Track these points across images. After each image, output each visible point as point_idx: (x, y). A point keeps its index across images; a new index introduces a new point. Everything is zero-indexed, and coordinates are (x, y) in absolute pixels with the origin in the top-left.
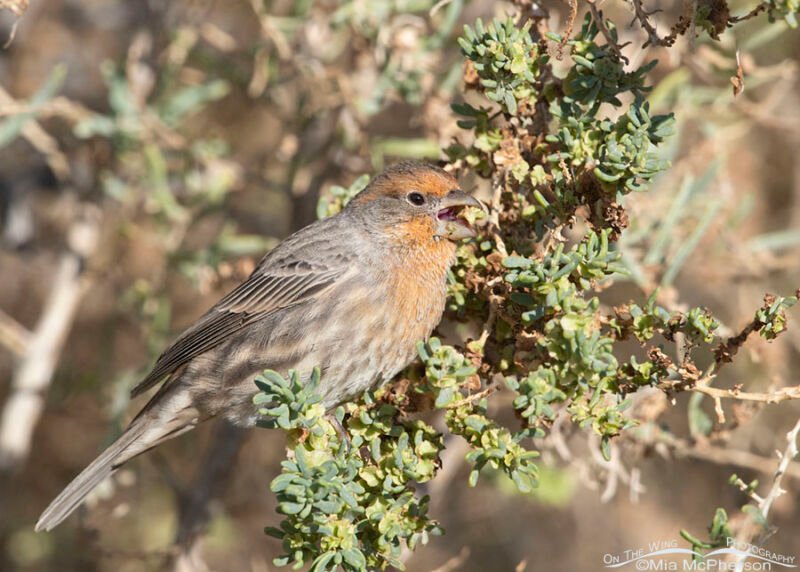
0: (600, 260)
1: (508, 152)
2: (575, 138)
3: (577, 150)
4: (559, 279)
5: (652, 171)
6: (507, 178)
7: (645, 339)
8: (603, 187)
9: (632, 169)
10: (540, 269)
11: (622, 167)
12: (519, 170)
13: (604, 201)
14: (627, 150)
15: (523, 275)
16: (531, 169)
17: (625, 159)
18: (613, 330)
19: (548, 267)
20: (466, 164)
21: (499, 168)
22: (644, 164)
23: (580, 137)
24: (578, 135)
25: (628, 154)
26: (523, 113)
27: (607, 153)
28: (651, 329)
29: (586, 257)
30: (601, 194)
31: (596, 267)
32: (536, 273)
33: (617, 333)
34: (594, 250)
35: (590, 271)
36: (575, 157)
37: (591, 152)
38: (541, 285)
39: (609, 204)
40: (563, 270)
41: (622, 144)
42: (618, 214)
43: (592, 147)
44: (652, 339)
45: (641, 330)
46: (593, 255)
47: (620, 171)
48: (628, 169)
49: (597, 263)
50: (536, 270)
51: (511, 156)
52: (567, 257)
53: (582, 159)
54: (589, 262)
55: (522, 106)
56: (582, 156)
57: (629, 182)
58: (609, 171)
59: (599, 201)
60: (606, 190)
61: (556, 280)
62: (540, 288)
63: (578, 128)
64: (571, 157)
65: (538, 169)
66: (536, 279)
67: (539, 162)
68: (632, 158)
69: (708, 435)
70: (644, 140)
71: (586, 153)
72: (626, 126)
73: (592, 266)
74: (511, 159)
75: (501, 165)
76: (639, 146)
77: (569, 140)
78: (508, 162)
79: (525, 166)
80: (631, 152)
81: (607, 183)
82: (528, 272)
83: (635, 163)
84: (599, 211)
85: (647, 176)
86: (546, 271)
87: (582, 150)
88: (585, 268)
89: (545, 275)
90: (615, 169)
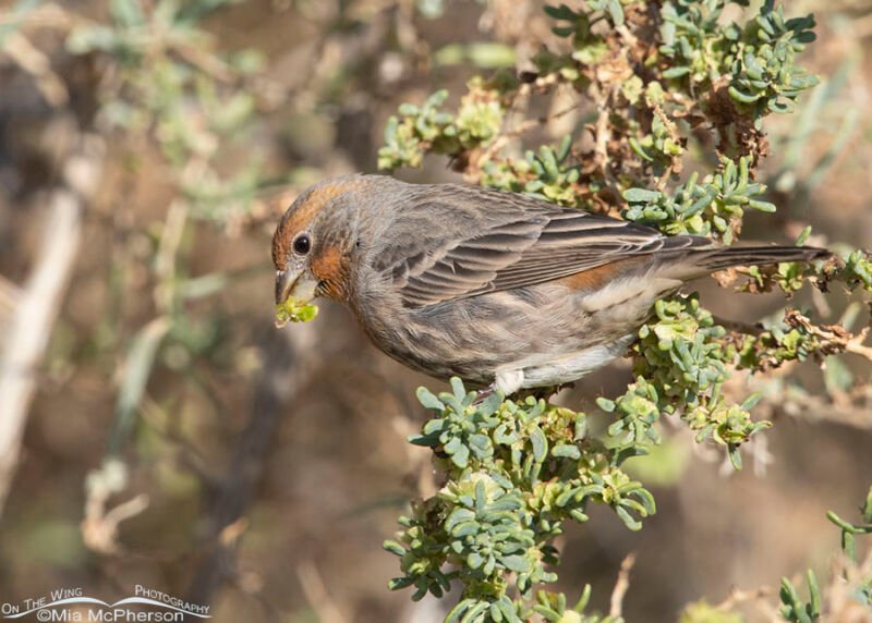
0: (739, 194)
1: (614, 65)
2: (695, 48)
3: (698, 63)
4: (691, 216)
5: (798, 89)
6: (616, 98)
7: (792, 289)
8: (736, 108)
9: (775, 87)
10: (670, 203)
11: (763, 84)
12: (631, 88)
13: (737, 125)
14: (767, 65)
15: (649, 210)
16: (645, 85)
17: (766, 75)
18: (753, 280)
19: (679, 201)
20: (561, 79)
21: (605, 85)
22: (788, 80)
23: (701, 48)
24: (698, 45)
25: (770, 70)
26: (631, 18)
27: (744, 68)
28: (800, 277)
29: (722, 190)
30: (734, 116)
31: (735, 203)
32: (664, 209)
33: (757, 283)
34: (731, 182)
35: (727, 207)
36: (695, 72)
37: (715, 65)
38: (670, 223)
39: (746, 129)
40: (697, 205)
41: (761, 56)
42: (757, 141)
43: (716, 59)
44: (801, 289)
45: (787, 279)
46: (730, 188)
47: (759, 90)
48: (769, 86)
49: (737, 198)
50: (665, 204)
51: (618, 69)
52: (701, 189)
53: (705, 74)
54: (725, 196)
55: (629, 11)
56: (704, 70)
57: (771, 103)
58: (745, 90)
59: (732, 125)
60: (740, 112)
61: (687, 218)
62: (669, 227)
63: (697, 36)
64: (691, 71)
65: (654, 86)
66: (664, 215)
67: (653, 78)
68: (775, 74)
69: (848, 390)
70: (788, 50)
71: (709, 67)
72: (756, 33)
73: (731, 202)
74: (619, 73)
75: (608, 82)
76: (782, 59)
77: (689, 52)
78: (615, 79)
79: (637, 82)
80: (773, 66)
81: (743, 104)
82: (655, 207)
83: (778, 80)
84: (732, 137)
85: (791, 94)
86: (677, 206)
87: (704, 62)
88: (721, 204)
89: (675, 211)
90: (753, 86)
